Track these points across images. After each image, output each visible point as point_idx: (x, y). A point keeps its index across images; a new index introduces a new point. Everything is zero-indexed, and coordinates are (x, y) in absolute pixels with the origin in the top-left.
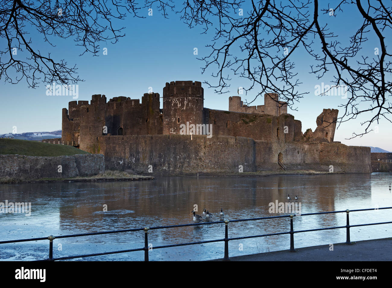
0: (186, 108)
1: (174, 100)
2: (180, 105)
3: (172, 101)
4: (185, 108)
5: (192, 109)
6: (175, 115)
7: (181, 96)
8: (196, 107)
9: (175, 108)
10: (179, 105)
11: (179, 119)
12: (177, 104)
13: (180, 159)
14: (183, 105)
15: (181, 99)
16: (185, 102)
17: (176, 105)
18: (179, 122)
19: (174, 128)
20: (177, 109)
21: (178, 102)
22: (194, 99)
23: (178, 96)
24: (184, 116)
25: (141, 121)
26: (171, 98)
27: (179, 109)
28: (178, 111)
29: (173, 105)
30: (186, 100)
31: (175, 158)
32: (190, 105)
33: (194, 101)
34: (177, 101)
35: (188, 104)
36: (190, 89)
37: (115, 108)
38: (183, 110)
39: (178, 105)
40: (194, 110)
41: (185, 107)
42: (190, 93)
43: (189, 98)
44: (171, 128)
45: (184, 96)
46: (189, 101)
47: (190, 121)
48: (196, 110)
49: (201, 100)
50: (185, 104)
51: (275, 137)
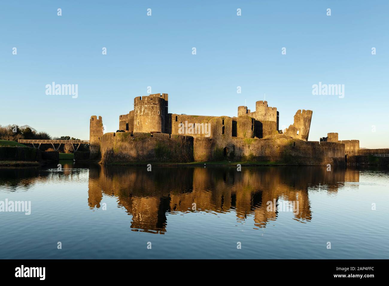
1: (136, 108)
2: (139, 112)
4: (142, 114)
5: (148, 114)
6: (136, 119)
7: (140, 105)
8: (151, 112)
9: (136, 114)
11: (138, 122)
14: (141, 111)
15: (140, 107)
17: (137, 112)
18: (138, 124)
21: (138, 109)
22: (150, 106)
23: (138, 105)
24: (142, 120)
28: (138, 116)
29: (135, 112)
30: (143, 107)
32: (146, 111)
33: (149, 108)
35: (144, 111)
36: (146, 99)
42: (146, 102)
43: (146, 105)
45: (142, 105)
46: (146, 108)
47: (146, 124)
48: (152, 115)
49: (157, 107)
50: (143, 110)
51: (220, 134)
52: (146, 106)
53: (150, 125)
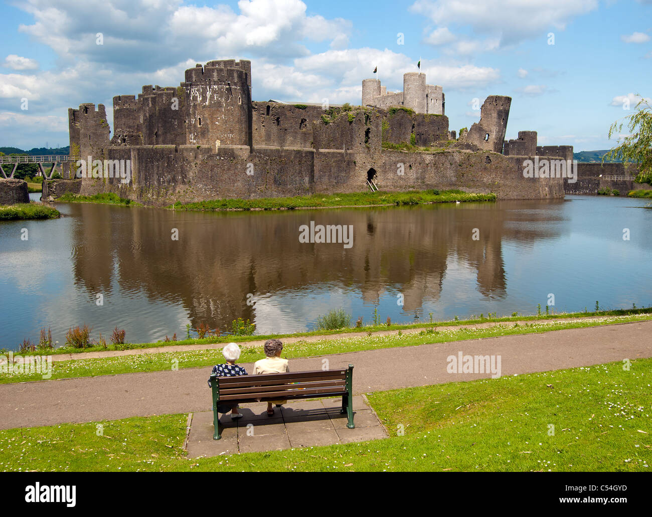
0: (210, 102)
1: (192, 92)
4: (207, 103)
5: (219, 104)
6: (194, 113)
7: (202, 85)
8: (226, 100)
9: (194, 103)
10: (200, 99)
11: (200, 119)
12: (197, 97)
13: (164, 182)
14: (204, 98)
15: (202, 88)
16: (208, 93)
17: (195, 98)
18: (200, 124)
19: (194, 134)
20: (196, 105)
21: (198, 94)
22: (222, 88)
23: (197, 85)
24: (206, 116)
25: (176, 123)
26: (189, 88)
27: (199, 105)
28: (198, 107)
29: (191, 98)
30: (210, 90)
31: (159, 180)
32: (215, 98)
33: (222, 92)
34: (196, 93)
35: (212, 97)
36: (215, 74)
37: (150, 105)
38: (204, 106)
39: (198, 99)
40: (223, 105)
41: (208, 100)
42: (216, 79)
43: (214, 86)
44: (191, 133)
45: (206, 85)
46: (214, 92)
48: (227, 105)
49: (236, 89)
50: (208, 97)
51: (360, 144)
52: (216, 87)
53: (224, 127)
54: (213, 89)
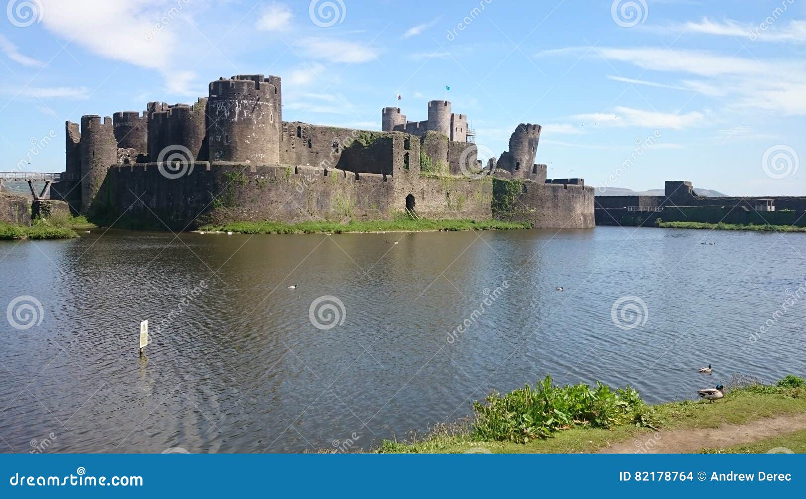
0: (239, 119)
1: (219, 106)
2: (229, 114)
3: (216, 106)
4: (236, 119)
6: (221, 131)
7: (230, 99)
8: (257, 117)
9: (221, 119)
10: (227, 114)
11: (226, 136)
12: (225, 112)
14: (233, 114)
15: (230, 103)
16: (237, 108)
17: (222, 113)
18: (227, 142)
19: (220, 153)
20: (223, 121)
21: (225, 109)
22: (253, 103)
23: (225, 99)
24: (235, 133)
26: (215, 102)
27: (227, 121)
28: (225, 124)
29: (217, 113)
30: (239, 106)
32: (245, 114)
33: (252, 108)
34: (223, 108)
35: (241, 113)
36: (245, 88)
38: (233, 122)
40: (254, 122)
41: (236, 116)
42: (246, 93)
43: (244, 101)
44: (217, 152)
45: (235, 99)
46: (244, 107)
47: (247, 141)
48: (258, 123)
49: (268, 106)
50: (237, 112)
51: (399, 169)
53: (255, 146)
54: (242, 104)
